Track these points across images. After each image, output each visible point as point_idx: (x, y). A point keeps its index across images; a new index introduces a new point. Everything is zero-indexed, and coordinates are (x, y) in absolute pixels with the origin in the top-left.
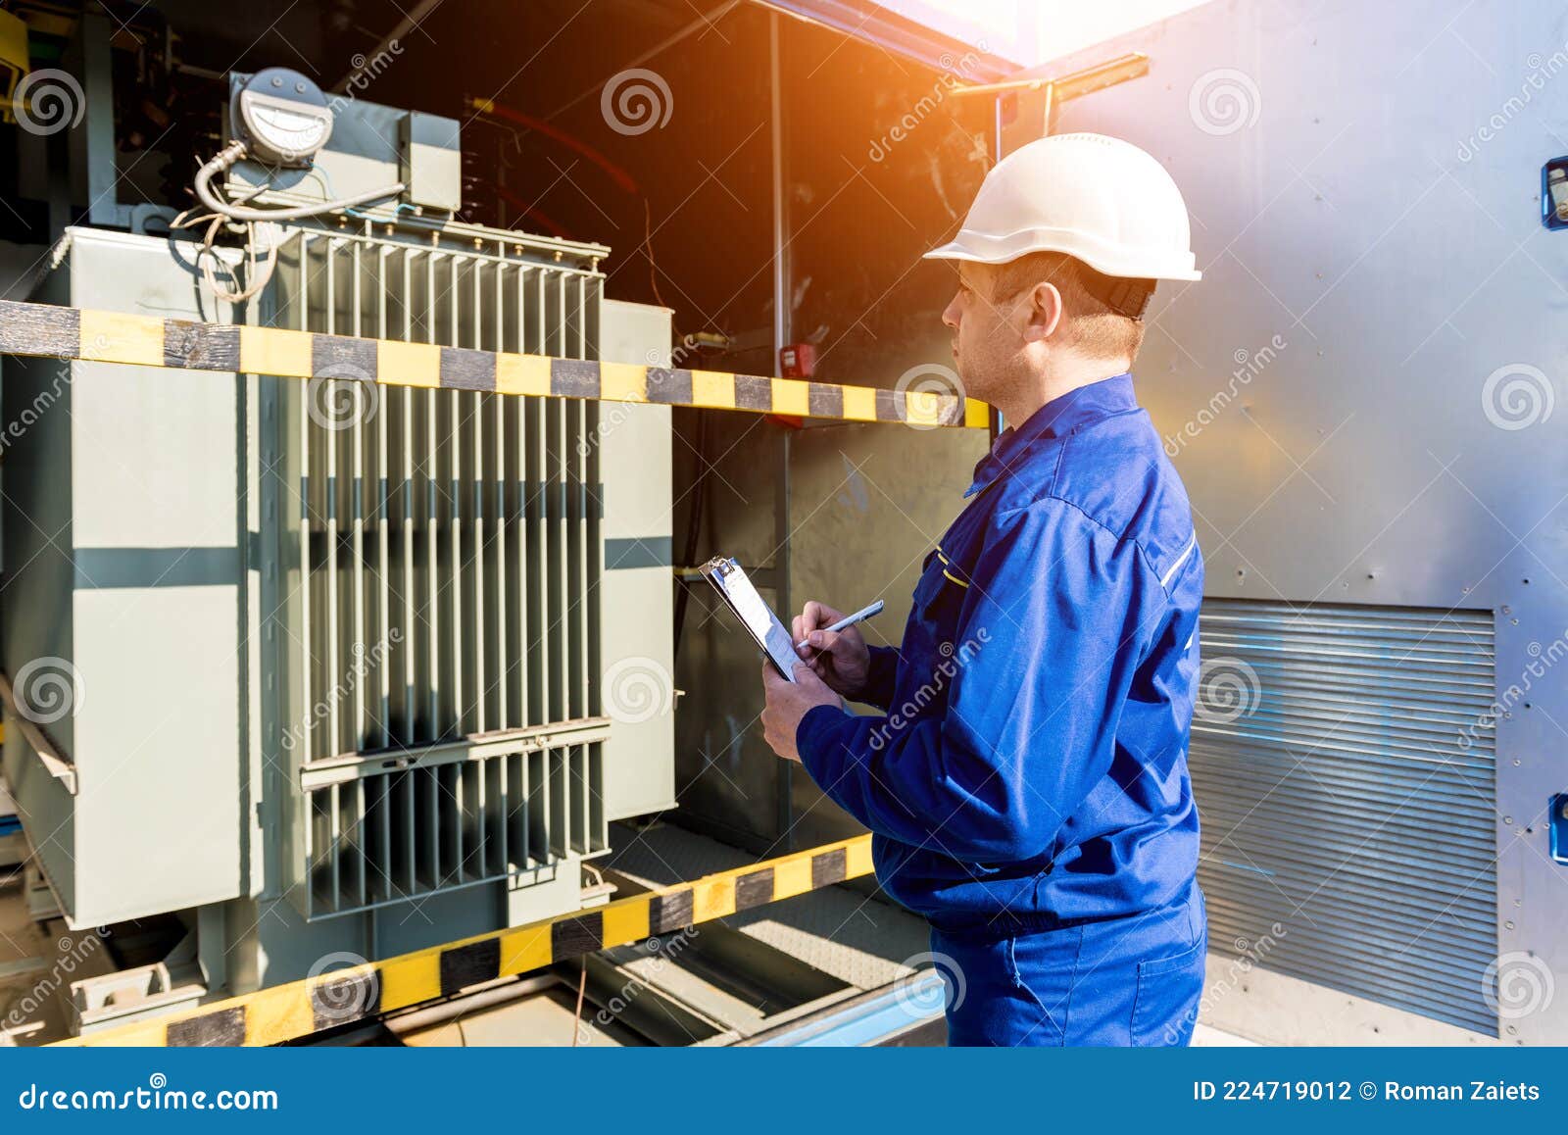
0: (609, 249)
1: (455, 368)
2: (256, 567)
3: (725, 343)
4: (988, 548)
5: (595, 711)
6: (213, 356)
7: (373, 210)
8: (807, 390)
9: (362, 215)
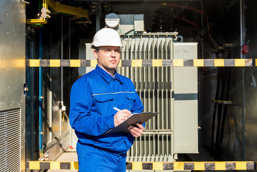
5: (169, 128)
7: (129, 33)
8: (203, 61)
9: (127, 35)
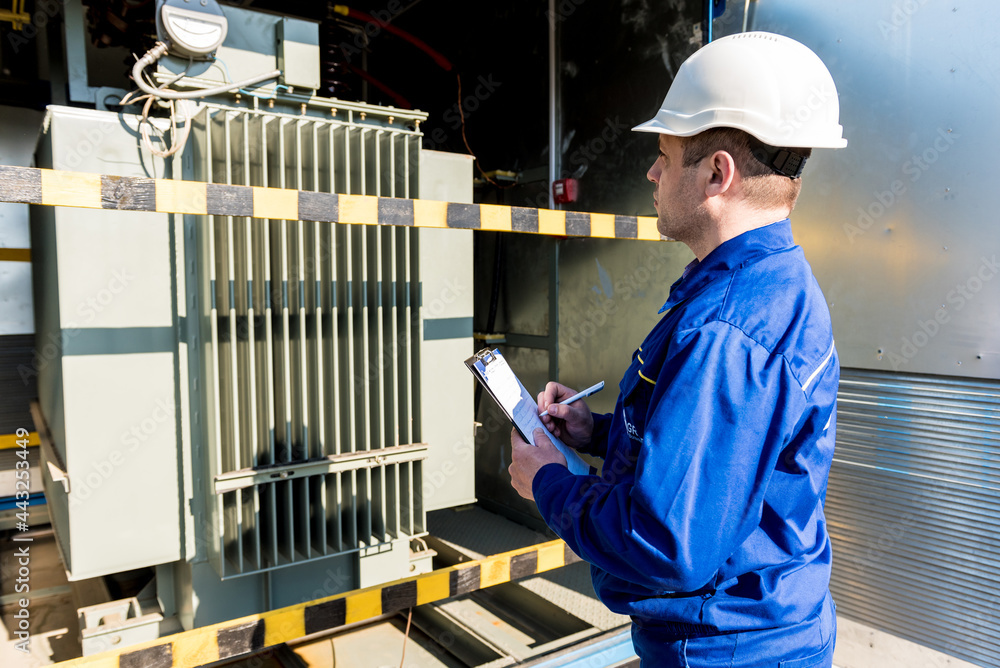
0: (427, 114)
1: (310, 206)
2: (184, 341)
3: (515, 177)
4: (670, 356)
5: (417, 439)
6: (137, 201)
7: (259, 89)
8: (564, 217)
9: (251, 93)
